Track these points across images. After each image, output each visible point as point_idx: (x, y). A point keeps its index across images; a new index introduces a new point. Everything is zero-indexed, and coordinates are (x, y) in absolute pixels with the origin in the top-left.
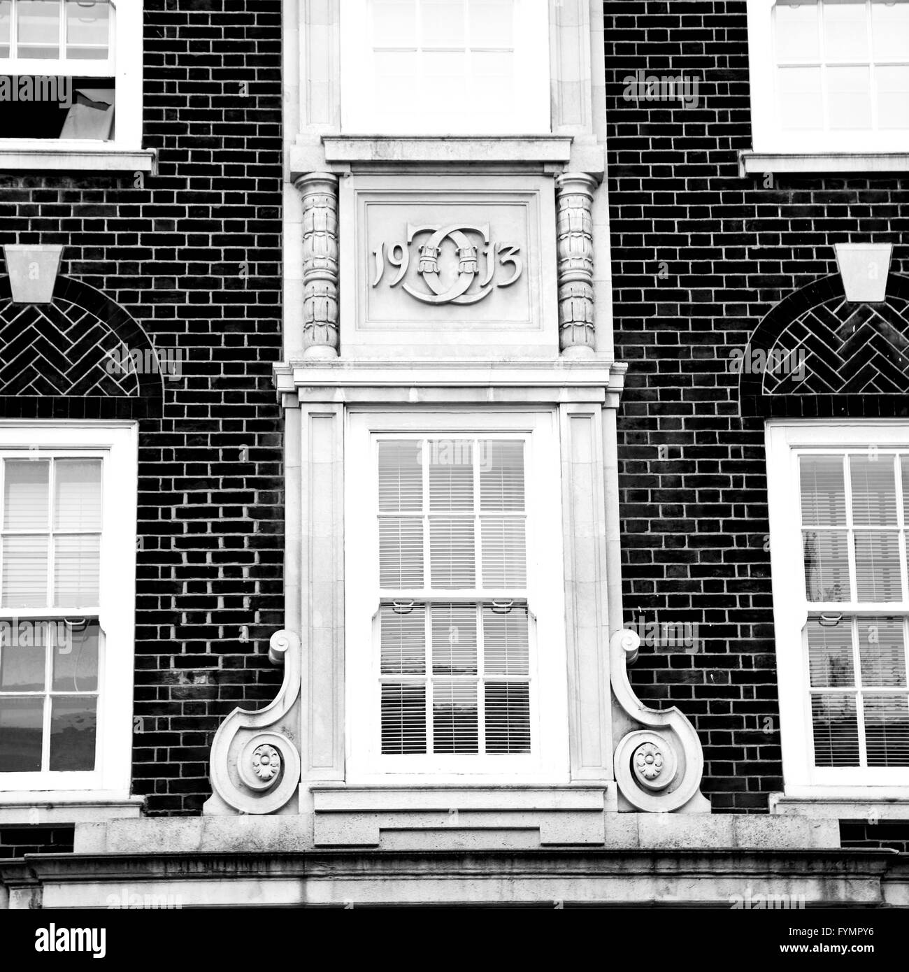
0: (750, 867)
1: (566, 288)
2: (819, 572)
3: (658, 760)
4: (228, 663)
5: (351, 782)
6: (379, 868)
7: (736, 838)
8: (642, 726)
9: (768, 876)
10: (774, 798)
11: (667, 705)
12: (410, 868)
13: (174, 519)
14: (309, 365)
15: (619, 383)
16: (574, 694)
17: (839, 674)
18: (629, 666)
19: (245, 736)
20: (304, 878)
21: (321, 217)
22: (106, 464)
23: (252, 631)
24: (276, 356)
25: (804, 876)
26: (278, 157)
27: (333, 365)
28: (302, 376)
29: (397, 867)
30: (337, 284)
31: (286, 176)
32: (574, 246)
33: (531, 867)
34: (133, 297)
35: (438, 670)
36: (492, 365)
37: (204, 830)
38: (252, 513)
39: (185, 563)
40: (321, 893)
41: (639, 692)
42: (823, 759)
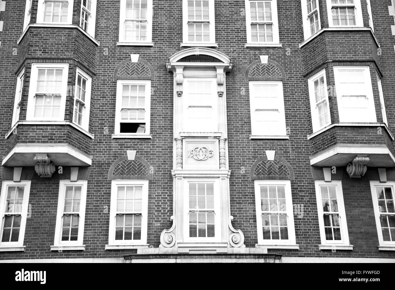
0: (252, 257)
1: (221, 158)
2: (264, 206)
3: (236, 238)
4: (163, 221)
5: (184, 242)
6: (189, 257)
7: (250, 252)
8: (234, 232)
9: (255, 258)
10: (256, 245)
11: (238, 229)
12: (194, 257)
13: (154, 197)
14: (177, 170)
15: (230, 174)
16: (222, 227)
17: (267, 223)
18: (232, 222)
19: (166, 234)
20: (176, 258)
21: (179, 145)
22: (143, 187)
23: (167, 216)
24: (172, 169)
25: (261, 258)
26: (172, 136)
27: (182, 170)
28: (176, 172)
29: (192, 257)
30: (182, 157)
31: (174, 139)
32: (222, 151)
33: (215, 257)
34: (148, 159)
35: (199, 223)
36: (208, 170)
37: (159, 250)
38: (168, 196)
39: (156, 204)
40: (179, 261)
41: (233, 226)
42: (264, 238)
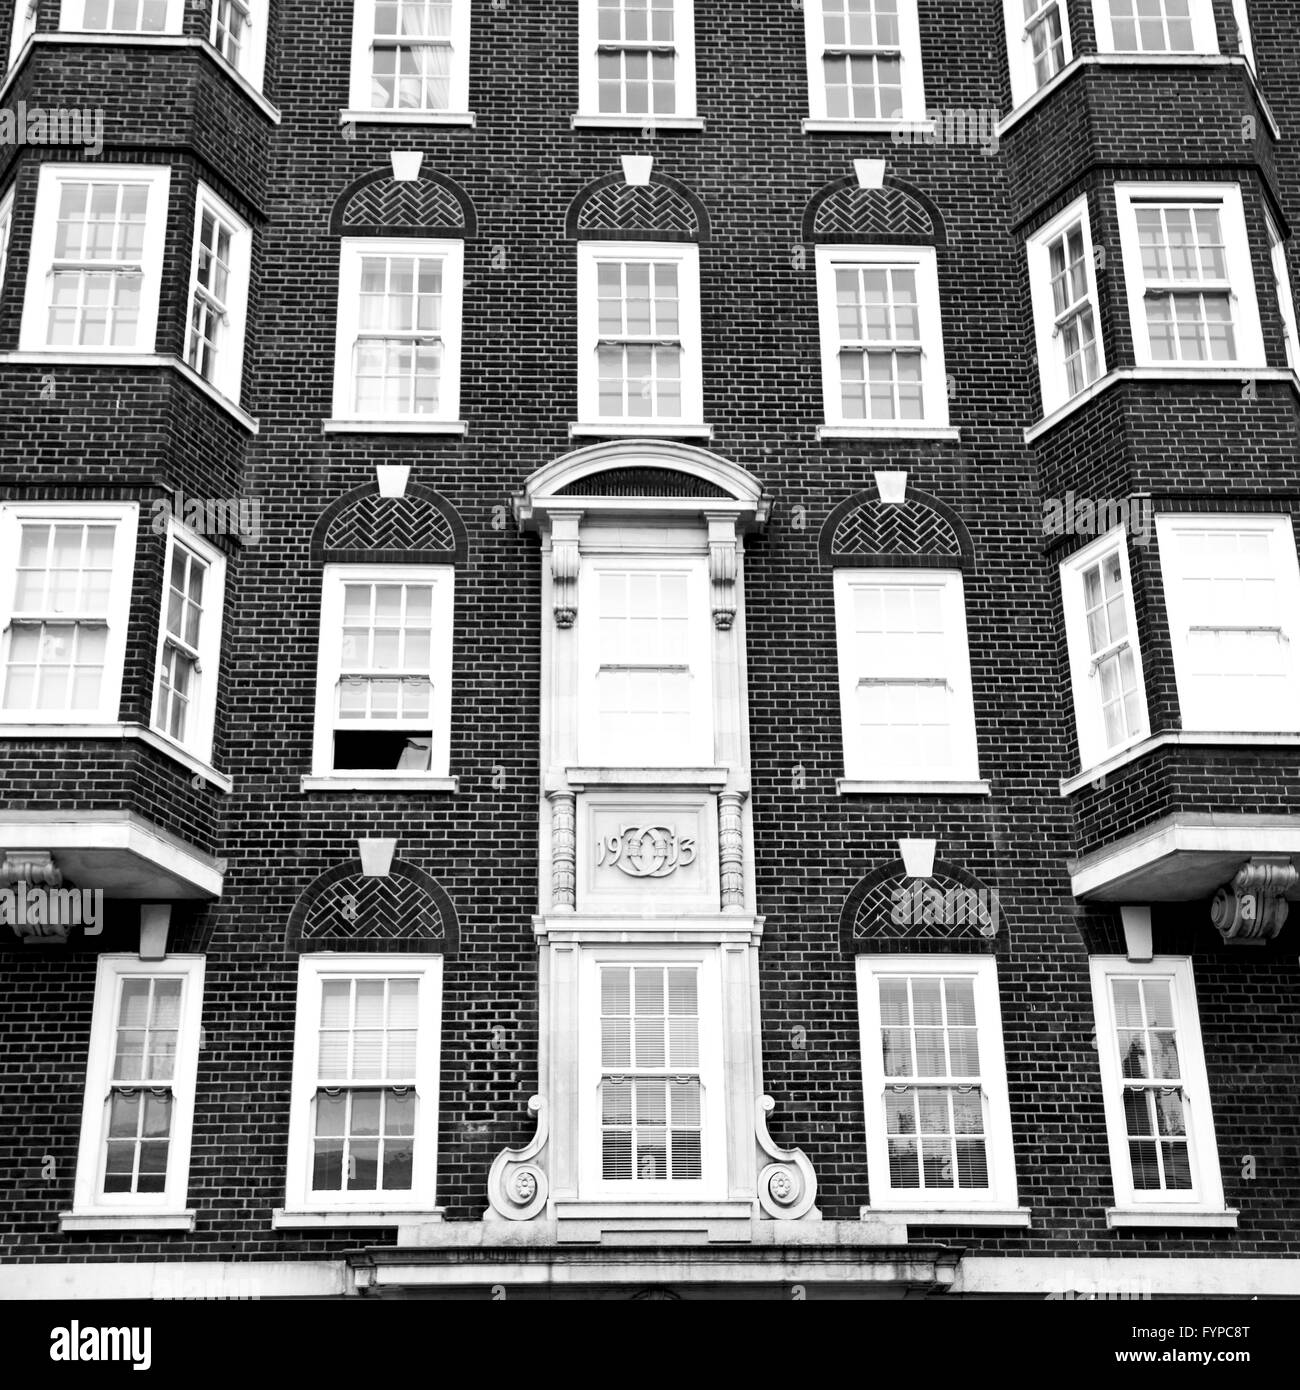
0: (848, 1256)
1: (724, 867)
2: (891, 1056)
3: (786, 1184)
4: (500, 1117)
5: (581, 1199)
6: (600, 1257)
7: (838, 1237)
8: (776, 1161)
9: (860, 1263)
10: (863, 1210)
11: (792, 1146)
12: (621, 1257)
13: (466, 1020)
14: (555, 917)
15: (760, 930)
16: (731, 1139)
17: (905, 1124)
18: (768, 1120)
19: (512, 1167)
20: (550, 1264)
21: (564, 819)
22: (421, 982)
23: (516, 1096)
24: (534, 911)
25: (883, 1263)
26: (536, 781)
27: (572, 917)
28: (551, 925)
29: (613, 1257)
30: (574, 864)
31: (542, 793)
32: (730, 839)
33: (702, 1257)
34: (441, 872)
35: (640, 1122)
36: (676, 918)
37: (484, 1231)
38: (518, 1016)
39: (473, 1050)
40: (562, 1274)
41: (774, 1138)
42: (895, 1183)
